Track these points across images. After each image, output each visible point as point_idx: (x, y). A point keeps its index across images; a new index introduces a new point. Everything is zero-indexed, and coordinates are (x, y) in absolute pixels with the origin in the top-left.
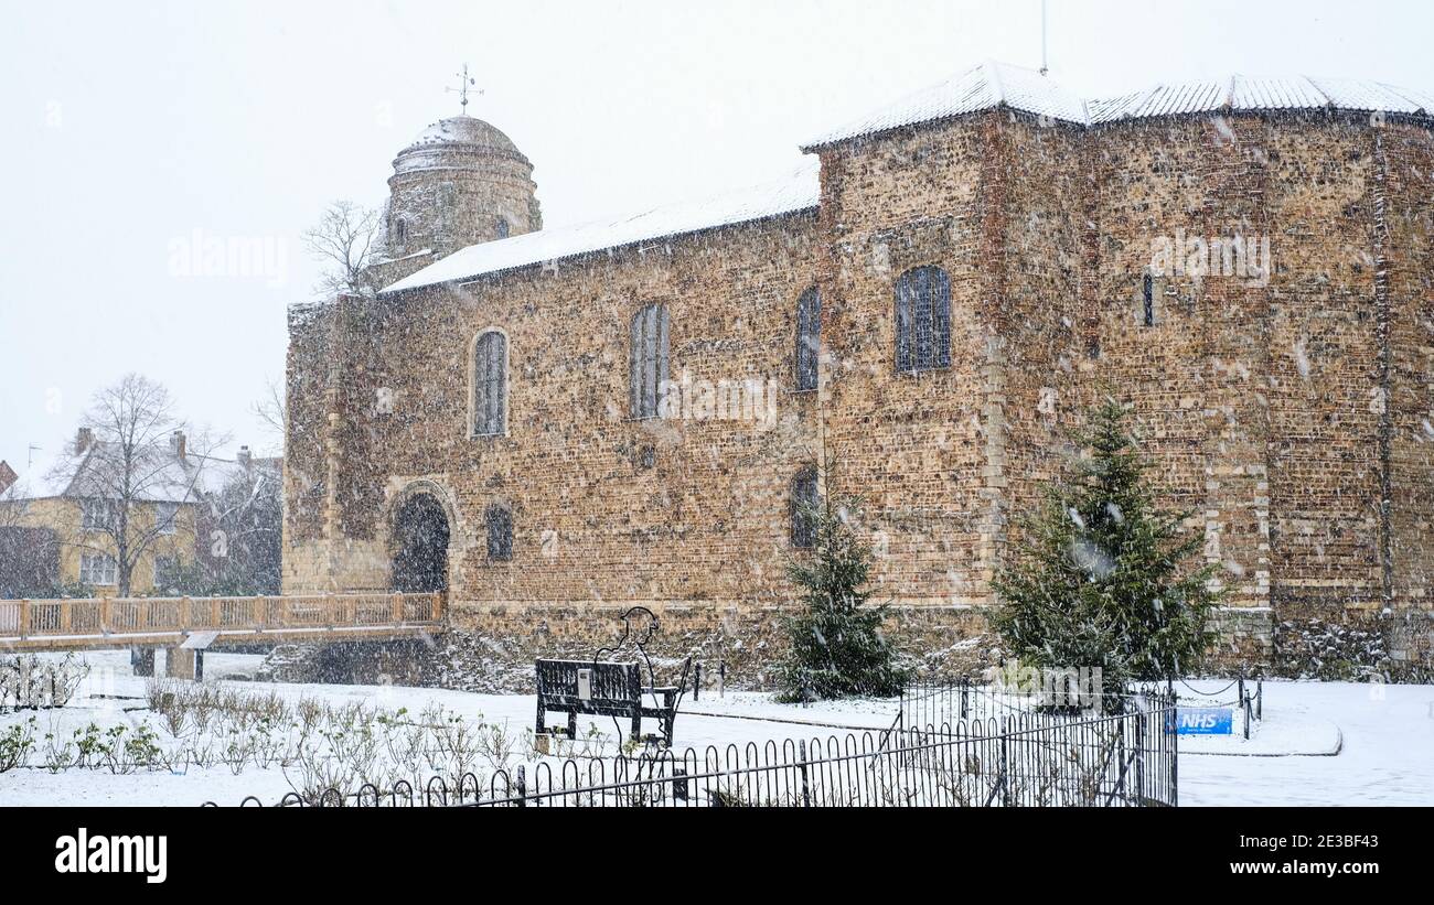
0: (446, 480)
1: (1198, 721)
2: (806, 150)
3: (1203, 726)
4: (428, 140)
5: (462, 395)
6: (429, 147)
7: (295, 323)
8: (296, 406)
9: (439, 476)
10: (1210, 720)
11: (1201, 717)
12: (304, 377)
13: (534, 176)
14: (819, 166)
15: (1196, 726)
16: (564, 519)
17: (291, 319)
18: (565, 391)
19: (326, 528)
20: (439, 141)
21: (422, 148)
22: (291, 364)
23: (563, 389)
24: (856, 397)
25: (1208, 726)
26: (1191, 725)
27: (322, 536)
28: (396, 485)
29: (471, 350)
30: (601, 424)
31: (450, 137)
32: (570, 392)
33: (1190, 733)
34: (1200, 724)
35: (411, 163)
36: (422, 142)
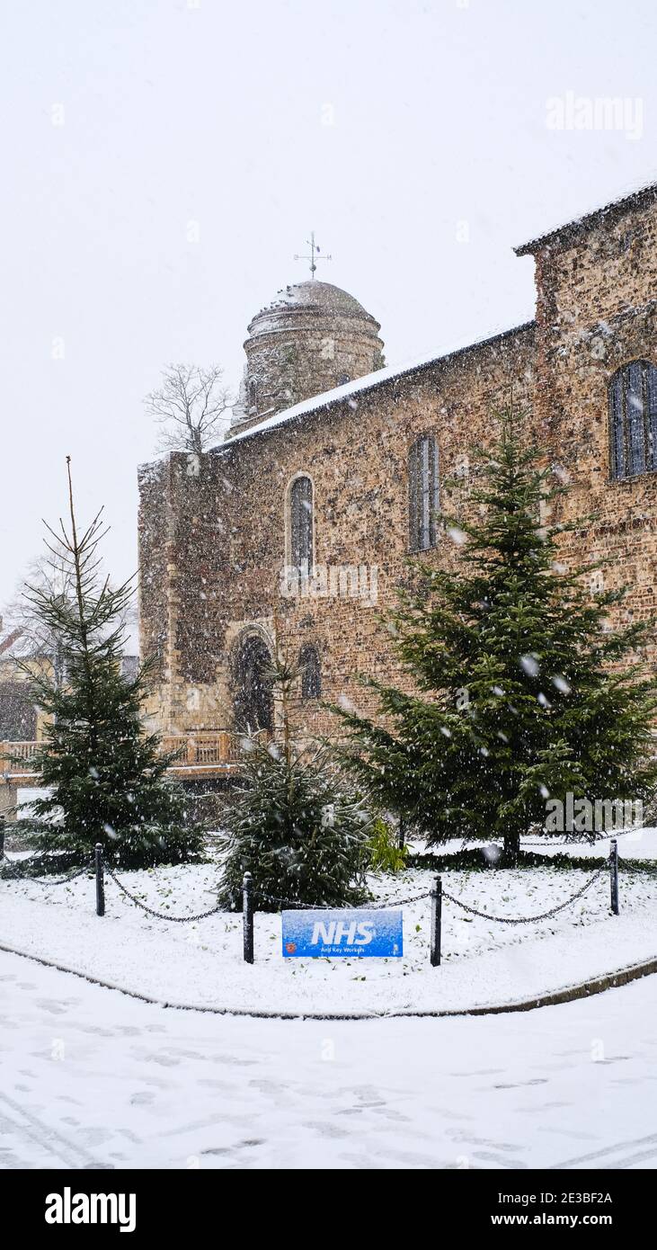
0: (270, 623)
1: (341, 933)
2: (521, 252)
3: (350, 942)
4: (274, 305)
5: (280, 540)
6: (274, 311)
7: (143, 482)
8: (146, 561)
9: (265, 619)
10: (362, 932)
11: (347, 927)
12: (151, 533)
13: (380, 335)
14: (534, 266)
15: (338, 942)
16: (360, 656)
17: (140, 478)
18: (357, 529)
19: (168, 673)
20: (283, 305)
21: (269, 313)
22: (142, 520)
23: (355, 528)
24: (575, 510)
25: (358, 942)
26: (327, 941)
27: (165, 681)
28: (234, 629)
29: (286, 495)
30: (386, 560)
31: (293, 301)
32: (361, 530)
33: (326, 954)
34: (344, 938)
35: (260, 328)
36: (269, 308)
